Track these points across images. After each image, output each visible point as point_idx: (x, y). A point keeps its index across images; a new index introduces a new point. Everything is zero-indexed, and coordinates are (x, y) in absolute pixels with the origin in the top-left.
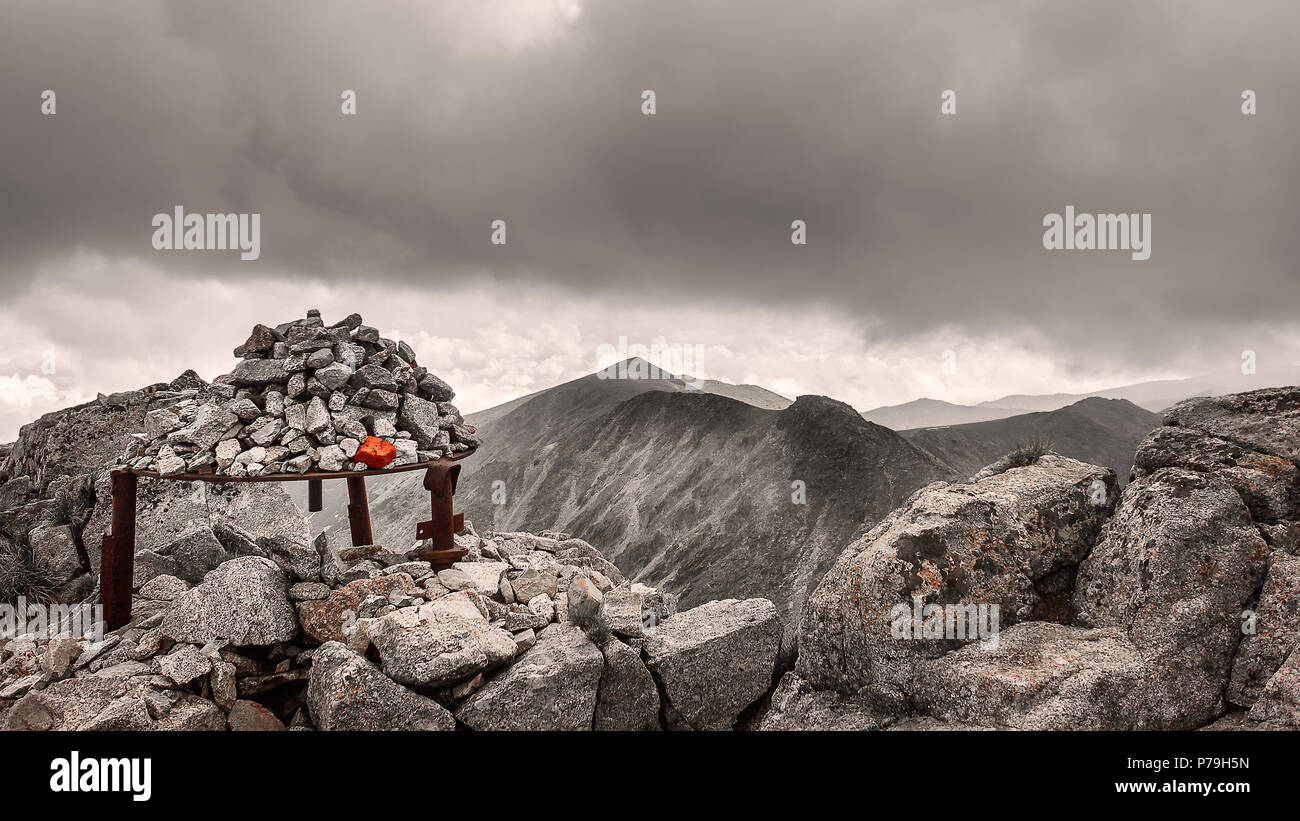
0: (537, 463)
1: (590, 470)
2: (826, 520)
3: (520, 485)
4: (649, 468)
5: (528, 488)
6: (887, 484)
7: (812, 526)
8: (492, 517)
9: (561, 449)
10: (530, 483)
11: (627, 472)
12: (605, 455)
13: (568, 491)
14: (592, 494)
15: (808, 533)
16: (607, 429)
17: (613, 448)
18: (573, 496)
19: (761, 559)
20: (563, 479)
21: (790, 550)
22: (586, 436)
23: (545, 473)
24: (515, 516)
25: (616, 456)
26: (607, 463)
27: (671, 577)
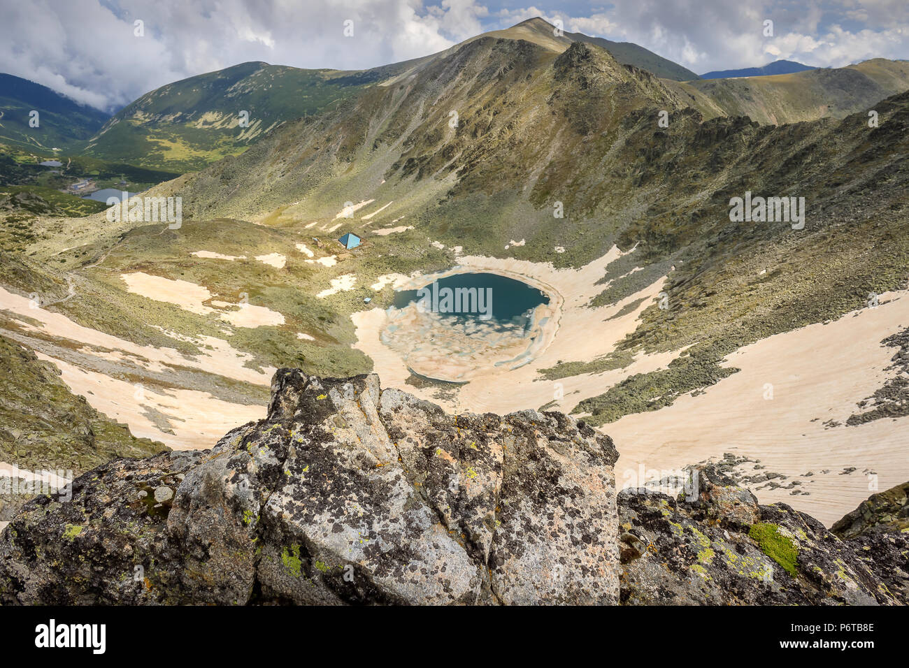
0: (401, 88)
1: (435, 93)
2: (563, 132)
3: (388, 103)
4: (471, 94)
5: (394, 106)
6: (610, 109)
7: (553, 136)
8: (368, 124)
9: (419, 78)
10: (396, 102)
11: (456, 97)
12: (446, 83)
13: (418, 108)
14: (433, 111)
15: (550, 141)
16: (451, 65)
17: (452, 79)
18: (421, 112)
19: (515, 156)
20: (416, 99)
21: (535, 151)
22: (436, 70)
23: (406, 95)
24: (383, 124)
25: (452, 84)
26: (446, 89)
27: (461, 168)
